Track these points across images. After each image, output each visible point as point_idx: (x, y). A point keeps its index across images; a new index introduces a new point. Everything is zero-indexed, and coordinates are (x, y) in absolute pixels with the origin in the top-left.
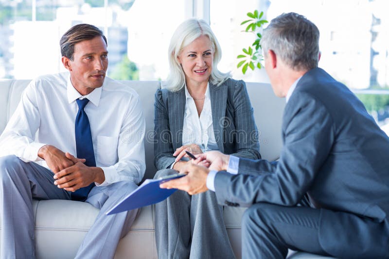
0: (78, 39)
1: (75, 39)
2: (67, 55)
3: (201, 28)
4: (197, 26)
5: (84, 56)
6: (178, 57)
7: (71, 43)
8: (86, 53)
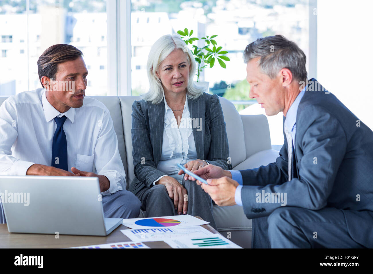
0: (63, 59)
1: (59, 59)
2: (48, 75)
3: (174, 43)
4: (171, 41)
5: (68, 76)
6: (156, 72)
7: (54, 63)
8: (70, 73)
